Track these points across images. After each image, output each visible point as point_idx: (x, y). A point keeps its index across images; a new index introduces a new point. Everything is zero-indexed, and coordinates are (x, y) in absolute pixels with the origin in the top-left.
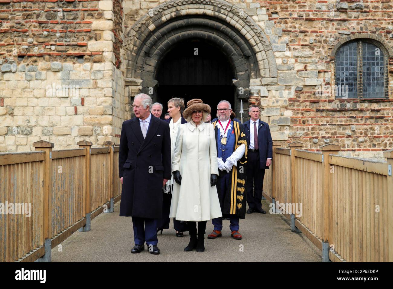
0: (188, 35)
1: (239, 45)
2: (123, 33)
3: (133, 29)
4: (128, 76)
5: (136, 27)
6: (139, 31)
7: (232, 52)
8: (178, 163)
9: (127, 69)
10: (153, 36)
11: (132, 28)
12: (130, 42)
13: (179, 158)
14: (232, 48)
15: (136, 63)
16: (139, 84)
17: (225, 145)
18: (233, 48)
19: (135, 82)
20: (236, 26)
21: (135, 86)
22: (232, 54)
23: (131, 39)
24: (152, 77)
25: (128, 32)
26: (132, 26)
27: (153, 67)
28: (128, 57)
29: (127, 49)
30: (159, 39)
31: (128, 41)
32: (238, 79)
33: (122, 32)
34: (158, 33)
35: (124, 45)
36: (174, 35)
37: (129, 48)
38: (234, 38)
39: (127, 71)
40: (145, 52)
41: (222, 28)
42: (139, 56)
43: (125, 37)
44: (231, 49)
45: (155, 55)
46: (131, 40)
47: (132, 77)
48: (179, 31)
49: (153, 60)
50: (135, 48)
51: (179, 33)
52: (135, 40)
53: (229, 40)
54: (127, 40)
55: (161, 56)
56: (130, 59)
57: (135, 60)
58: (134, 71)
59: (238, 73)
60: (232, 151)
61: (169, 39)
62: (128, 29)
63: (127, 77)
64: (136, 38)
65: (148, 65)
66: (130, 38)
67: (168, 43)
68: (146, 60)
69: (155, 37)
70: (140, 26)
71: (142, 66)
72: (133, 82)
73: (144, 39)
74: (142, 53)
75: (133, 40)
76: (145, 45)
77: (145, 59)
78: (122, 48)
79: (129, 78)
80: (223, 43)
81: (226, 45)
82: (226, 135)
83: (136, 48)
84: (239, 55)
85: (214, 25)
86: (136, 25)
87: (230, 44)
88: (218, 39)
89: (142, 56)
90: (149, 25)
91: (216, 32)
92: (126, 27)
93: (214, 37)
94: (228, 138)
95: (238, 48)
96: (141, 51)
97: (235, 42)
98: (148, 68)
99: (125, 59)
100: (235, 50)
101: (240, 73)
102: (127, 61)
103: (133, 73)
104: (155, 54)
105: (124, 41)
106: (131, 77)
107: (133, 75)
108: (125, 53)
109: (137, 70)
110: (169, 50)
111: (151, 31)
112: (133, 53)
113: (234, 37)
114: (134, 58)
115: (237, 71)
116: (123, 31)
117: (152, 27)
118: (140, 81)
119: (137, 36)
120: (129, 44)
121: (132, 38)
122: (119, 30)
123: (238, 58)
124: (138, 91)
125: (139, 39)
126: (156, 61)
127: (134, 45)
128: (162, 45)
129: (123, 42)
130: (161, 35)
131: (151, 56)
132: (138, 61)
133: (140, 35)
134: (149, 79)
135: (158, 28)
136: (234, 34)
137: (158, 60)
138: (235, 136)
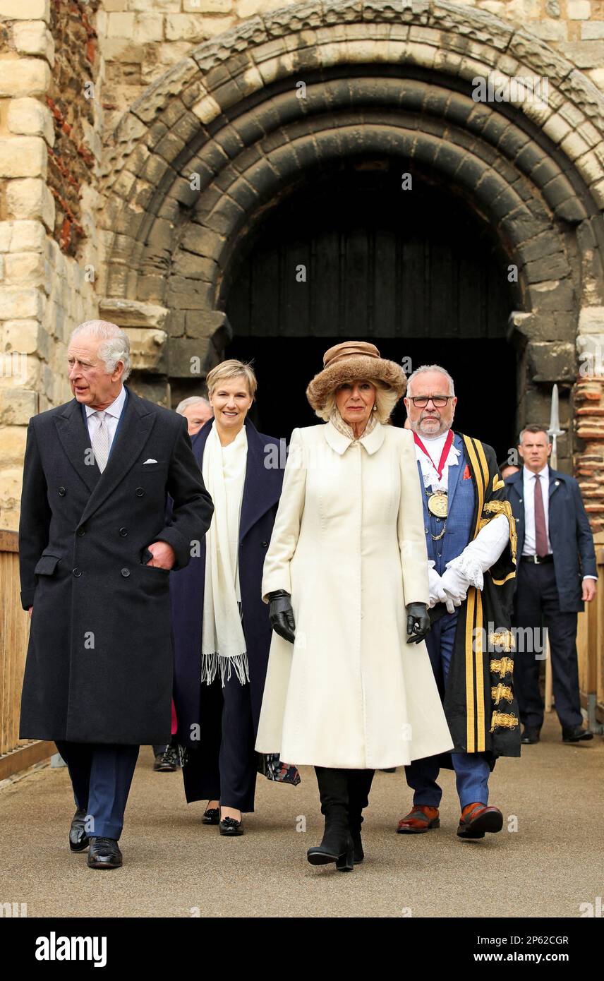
0: (345, 140)
1: (537, 180)
2: (97, 126)
3: (135, 115)
4: (112, 293)
5: (146, 105)
6: (159, 125)
7: (512, 205)
8: (286, 565)
9: (109, 263)
10: (212, 142)
11: (131, 112)
12: (121, 163)
13: (291, 548)
14: (510, 190)
15: (146, 245)
16: (153, 322)
17: (443, 519)
18: (516, 191)
19: (140, 315)
20: (526, 107)
21: (140, 331)
22: (511, 213)
23: (128, 151)
24: (205, 298)
25: (115, 125)
26: (131, 103)
27: (210, 262)
28: (114, 218)
29: (109, 188)
30: (235, 155)
31: (113, 159)
32: (534, 311)
33: (92, 124)
34: (231, 133)
35: (97, 171)
36: (292, 140)
37: (117, 187)
38: (521, 151)
39: (109, 274)
40: (181, 205)
41: (474, 114)
42: (157, 216)
43: (106, 145)
44: (508, 196)
45: (216, 217)
46: (126, 156)
47: (130, 295)
48: (311, 127)
49: (211, 234)
50: (142, 187)
51: (309, 134)
52: (140, 155)
53: (498, 161)
54: (109, 156)
55: (241, 220)
56: (122, 226)
57: (140, 232)
58: (134, 273)
59: (533, 287)
60: (466, 538)
61: (270, 155)
62: (117, 116)
63: (108, 296)
64: (144, 149)
65: (192, 253)
66: (122, 150)
67: (267, 171)
68: (184, 236)
69: (220, 149)
70: (160, 102)
71: (166, 255)
72: (131, 313)
73: (175, 153)
74: (168, 207)
75: (134, 156)
76: (180, 174)
77: (180, 230)
78: (90, 183)
79: (116, 300)
80: (476, 173)
81: (490, 181)
82: (444, 485)
83: (146, 186)
84: (537, 218)
85: (442, 102)
86: (148, 98)
87: (504, 177)
88: (457, 158)
89: (166, 219)
90: (194, 99)
91: (452, 130)
92: (109, 108)
93: (444, 151)
94: (453, 494)
95: (536, 193)
96: (163, 200)
97: (523, 168)
98: (188, 265)
99: (104, 229)
100: (524, 200)
101: (542, 288)
102: (111, 234)
103: (133, 282)
104: (217, 212)
105: (98, 156)
106: (125, 297)
107: (132, 288)
108: (102, 205)
109: (148, 269)
110: (273, 202)
111: (202, 123)
112: (132, 206)
113: (521, 147)
114: (138, 222)
115: (531, 279)
116: (96, 119)
117: (206, 108)
118: (156, 311)
119: (150, 143)
120: (117, 172)
121: (130, 147)
122: (76, 112)
123: (535, 230)
124: (150, 348)
125: (157, 153)
126: (223, 239)
127: (137, 177)
128: (245, 178)
129: (95, 162)
130: (243, 140)
131: (200, 218)
132: (151, 238)
133: (159, 137)
134: (193, 307)
135: (230, 111)
136: (520, 136)
137: (230, 237)
138: (475, 487)
